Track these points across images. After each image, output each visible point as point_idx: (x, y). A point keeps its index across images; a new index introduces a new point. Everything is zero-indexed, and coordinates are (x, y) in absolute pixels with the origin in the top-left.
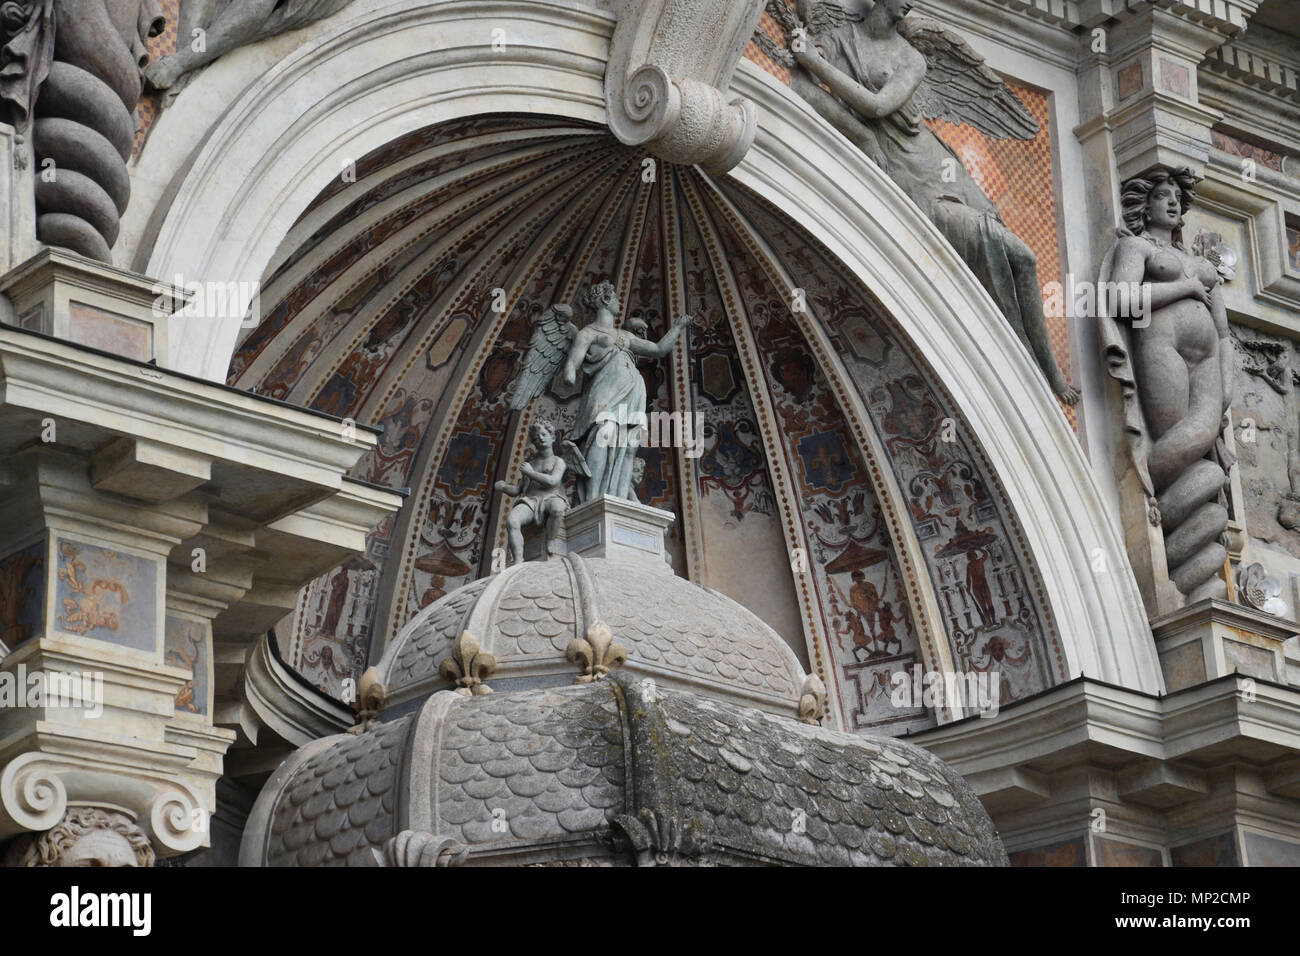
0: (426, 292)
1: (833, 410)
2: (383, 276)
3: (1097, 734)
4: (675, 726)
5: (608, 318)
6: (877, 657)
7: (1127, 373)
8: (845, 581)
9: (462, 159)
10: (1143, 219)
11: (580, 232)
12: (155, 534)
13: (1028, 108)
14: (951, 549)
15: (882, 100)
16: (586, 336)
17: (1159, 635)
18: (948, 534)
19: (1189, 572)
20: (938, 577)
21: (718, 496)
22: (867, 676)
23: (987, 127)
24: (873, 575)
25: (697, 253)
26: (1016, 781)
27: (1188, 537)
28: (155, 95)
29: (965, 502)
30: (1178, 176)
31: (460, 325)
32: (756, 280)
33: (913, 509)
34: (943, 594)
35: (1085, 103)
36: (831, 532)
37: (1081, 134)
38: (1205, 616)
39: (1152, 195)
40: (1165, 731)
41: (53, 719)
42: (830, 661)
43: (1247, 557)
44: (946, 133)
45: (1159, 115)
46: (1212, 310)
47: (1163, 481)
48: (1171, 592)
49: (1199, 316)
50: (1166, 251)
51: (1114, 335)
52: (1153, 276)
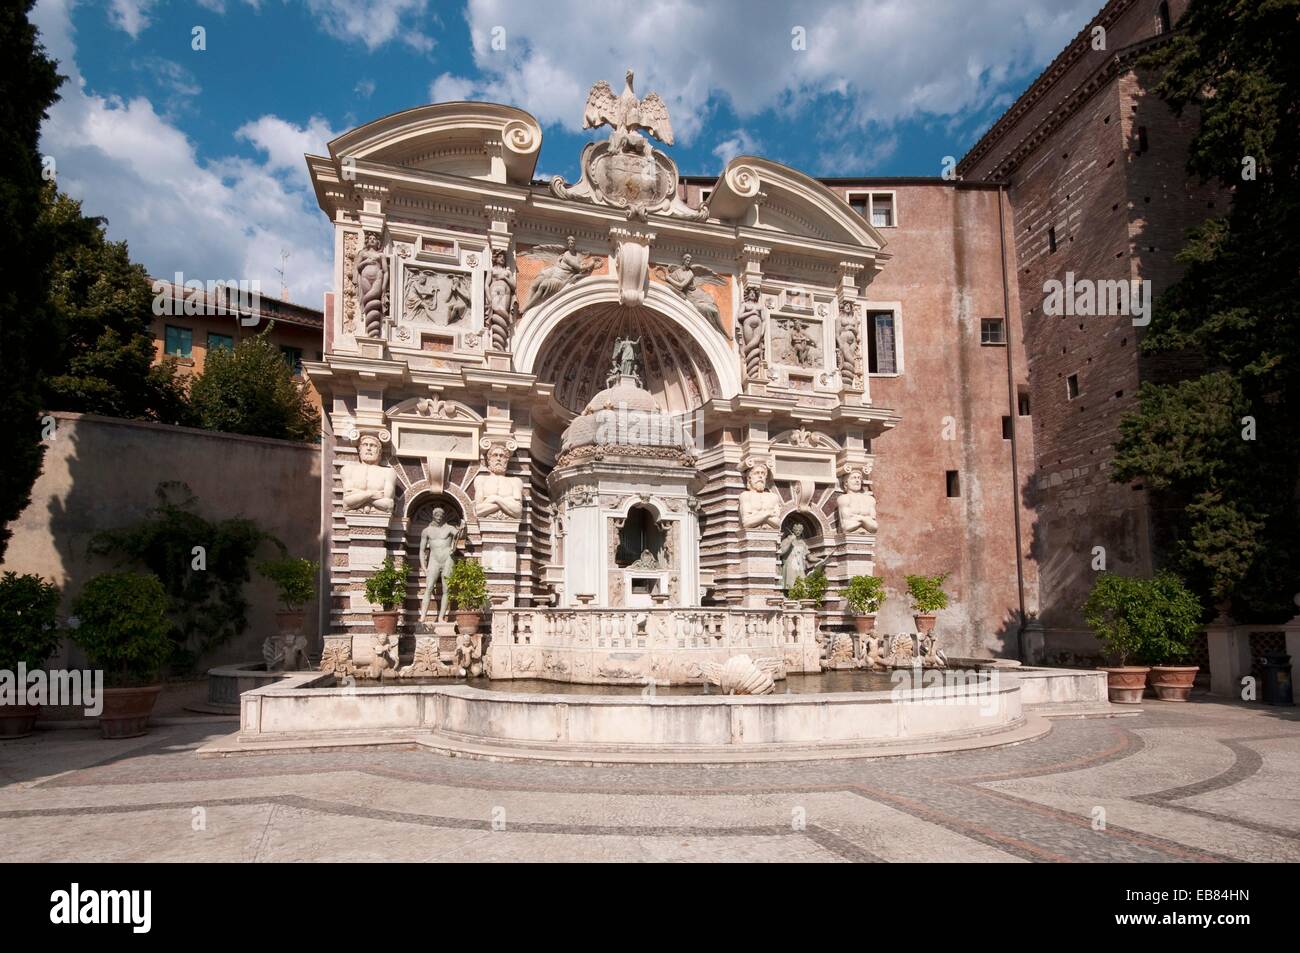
1: (682, 349)
3: (719, 409)
5: (628, 339)
6: (696, 394)
7: (741, 333)
8: (690, 382)
10: (747, 298)
12: (507, 398)
15: (683, 285)
16: (622, 343)
17: (742, 385)
19: (750, 372)
22: (695, 398)
24: (694, 380)
25: (649, 322)
27: (751, 365)
32: (662, 327)
35: (739, 275)
37: (738, 281)
39: (748, 293)
40: (732, 406)
41: (489, 431)
42: (690, 396)
43: (769, 367)
44: (705, 287)
45: (748, 276)
46: (760, 316)
47: (747, 353)
48: (746, 376)
49: (755, 318)
50: (750, 305)
51: (739, 325)
52: (746, 311)
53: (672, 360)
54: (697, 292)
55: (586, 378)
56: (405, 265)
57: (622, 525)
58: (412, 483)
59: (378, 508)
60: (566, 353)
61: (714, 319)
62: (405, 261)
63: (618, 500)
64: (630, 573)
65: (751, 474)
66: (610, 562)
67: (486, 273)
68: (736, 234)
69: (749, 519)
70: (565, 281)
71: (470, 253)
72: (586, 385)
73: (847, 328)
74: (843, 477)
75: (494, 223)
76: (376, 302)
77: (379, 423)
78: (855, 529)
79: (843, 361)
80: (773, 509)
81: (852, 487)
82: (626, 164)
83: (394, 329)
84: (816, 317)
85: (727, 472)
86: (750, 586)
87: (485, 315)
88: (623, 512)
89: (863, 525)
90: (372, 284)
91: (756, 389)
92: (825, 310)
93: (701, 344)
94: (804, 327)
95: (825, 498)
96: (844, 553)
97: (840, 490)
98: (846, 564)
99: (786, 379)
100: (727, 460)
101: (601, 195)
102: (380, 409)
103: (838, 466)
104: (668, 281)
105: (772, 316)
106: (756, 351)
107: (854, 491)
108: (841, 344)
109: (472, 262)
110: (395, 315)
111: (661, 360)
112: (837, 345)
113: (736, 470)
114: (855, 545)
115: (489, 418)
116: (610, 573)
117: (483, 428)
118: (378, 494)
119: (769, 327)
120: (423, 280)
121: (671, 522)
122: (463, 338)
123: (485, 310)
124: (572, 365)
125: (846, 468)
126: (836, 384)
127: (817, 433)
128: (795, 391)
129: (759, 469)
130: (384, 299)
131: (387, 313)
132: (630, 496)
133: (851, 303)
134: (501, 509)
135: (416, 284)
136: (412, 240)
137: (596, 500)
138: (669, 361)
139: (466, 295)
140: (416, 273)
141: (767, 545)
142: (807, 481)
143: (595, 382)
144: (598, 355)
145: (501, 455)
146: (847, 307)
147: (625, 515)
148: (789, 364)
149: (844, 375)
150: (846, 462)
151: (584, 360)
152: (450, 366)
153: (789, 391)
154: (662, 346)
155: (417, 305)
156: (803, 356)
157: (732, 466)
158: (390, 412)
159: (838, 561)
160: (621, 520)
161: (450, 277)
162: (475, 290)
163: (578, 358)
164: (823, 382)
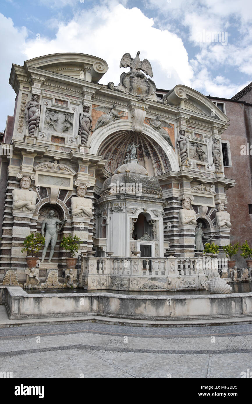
0: (121, 143)
1: (155, 150)
2: (117, 142)
3: (171, 175)
4: (130, 177)
5: (133, 145)
6: (159, 169)
7: (179, 146)
8: (157, 163)
9: (121, 133)
10: (181, 134)
11: (133, 138)
12: (87, 164)
13: (172, 126)
14: (164, 161)
15: (157, 126)
16: (132, 146)
17: (180, 167)
18: (164, 160)
19: (183, 162)
20: (163, 163)
21: (147, 157)
22: (158, 171)
23: (168, 127)
24: (159, 163)
25: (142, 139)
26: (166, 179)
27: (183, 159)
28: (93, 132)
29: (165, 157)
30: (183, 131)
31: (125, 145)
32: (147, 141)
33: (161, 158)
34: (164, 164)
35: (177, 125)
36: (155, 160)
37: (177, 127)
38: (182, 165)
39: (181, 132)
40: (177, 174)
41: (79, 178)
42: (156, 169)
43: (189, 160)
44: (164, 128)
45: (182, 126)
46: (186, 141)
47: (181, 155)
48: (181, 163)
49: (184, 142)
50: (182, 136)
51: (178, 143)
52: (181, 138)
53: (149, 154)
54: (162, 130)
55: (112, 159)
56: (47, 108)
57: (136, 222)
58: (42, 199)
59: (28, 209)
60: (106, 148)
61: (168, 140)
62: (47, 107)
63: (134, 211)
64: (139, 243)
65: (184, 202)
66: (130, 237)
67: (80, 114)
68: (178, 110)
69: (184, 221)
70: (111, 120)
71: (74, 106)
72: (112, 161)
73: (217, 148)
74: (217, 204)
75: (85, 96)
76: (35, 121)
77: (31, 171)
78: (223, 226)
79: (215, 160)
80: (193, 217)
81: (221, 209)
82: (138, 81)
83: (40, 133)
84: (205, 143)
85: (174, 201)
86: (185, 249)
87: (79, 131)
88: (136, 216)
89: (226, 224)
90: (33, 115)
91: (186, 168)
92: (208, 141)
93: (163, 149)
94: (201, 146)
95: (211, 213)
96: (219, 235)
97: (216, 210)
98: (220, 240)
99: (196, 166)
100: (174, 196)
101: (127, 91)
102: (32, 166)
103: (215, 200)
104: (151, 124)
105: (189, 141)
106: (185, 154)
107: (222, 210)
108: (215, 154)
109: (74, 109)
110: (41, 128)
111: (144, 154)
112: (213, 154)
113: (177, 200)
114: (224, 233)
115: (79, 172)
116: (131, 242)
117: (76, 177)
118: (29, 203)
119: (189, 146)
120: (53, 115)
121: (155, 221)
122: (69, 139)
123: (79, 128)
124: (107, 153)
125: (219, 201)
126: (213, 169)
127: (208, 187)
128: (199, 170)
129: (188, 200)
130: (38, 121)
131: (38, 126)
132: (139, 209)
133: (217, 140)
134: (84, 212)
135: (51, 116)
136: (51, 99)
137: (124, 210)
138: (148, 155)
139: (71, 122)
140: (51, 111)
141: (191, 232)
142: (205, 206)
143: (115, 160)
144: (118, 150)
145: (84, 189)
146: (215, 141)
147: (137, 217)
148: (196, 160)
149: (216, 166)
150: (219, 199)
151: (112, 151)
152: (62, 150)
153: (197, 170)
154: (146, 148)
155: (50, 124)
156: (201, 157)
157: (176, 199)
158: (36, 167)
159: (216, 239)
160: (135, 219)
161: (65, 114)
162: (75, 120)
163: (110, 150)
164: (208, 167)
